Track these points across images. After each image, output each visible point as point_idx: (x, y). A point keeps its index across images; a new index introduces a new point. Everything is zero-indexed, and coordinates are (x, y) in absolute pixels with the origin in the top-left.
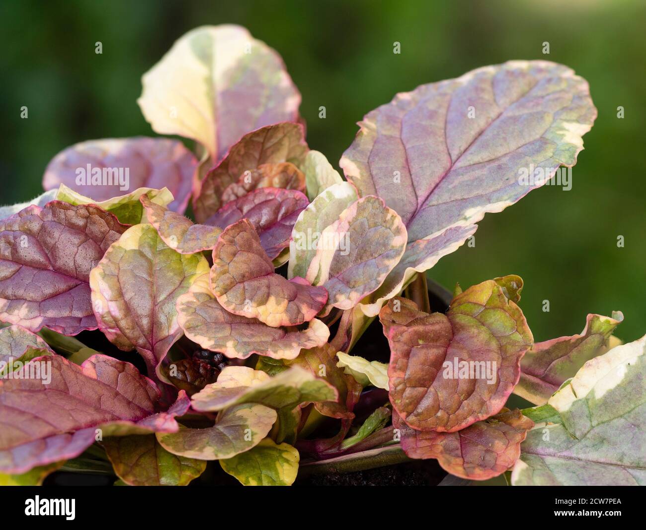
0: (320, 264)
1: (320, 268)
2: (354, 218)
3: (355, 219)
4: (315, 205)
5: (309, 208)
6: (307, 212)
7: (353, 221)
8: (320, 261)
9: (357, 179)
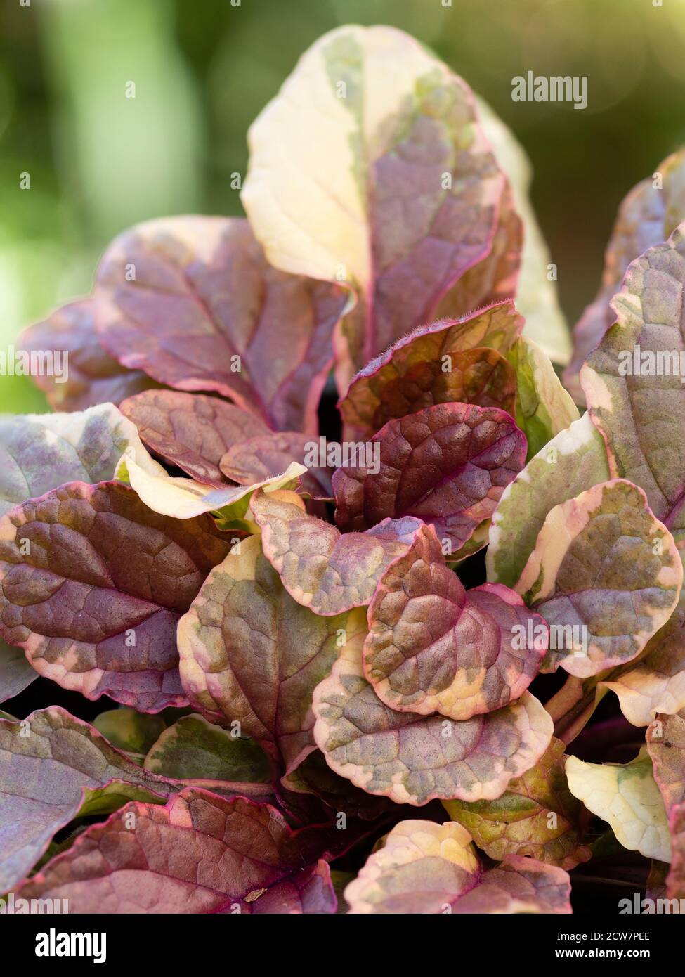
0: (541, 565)
1: (541, 571)
2: (597, 508)
3: (600, 511)
4: (529, 471)
5: (518, 479)
6: (516, 484)
7: (595, 512)
8: (542, 560)
9: (607, 412)
